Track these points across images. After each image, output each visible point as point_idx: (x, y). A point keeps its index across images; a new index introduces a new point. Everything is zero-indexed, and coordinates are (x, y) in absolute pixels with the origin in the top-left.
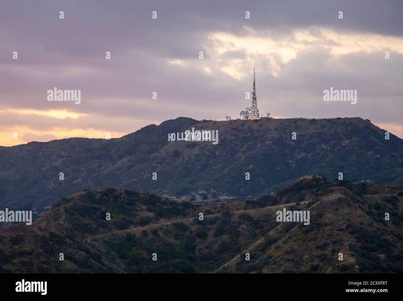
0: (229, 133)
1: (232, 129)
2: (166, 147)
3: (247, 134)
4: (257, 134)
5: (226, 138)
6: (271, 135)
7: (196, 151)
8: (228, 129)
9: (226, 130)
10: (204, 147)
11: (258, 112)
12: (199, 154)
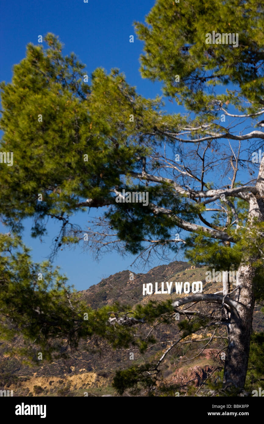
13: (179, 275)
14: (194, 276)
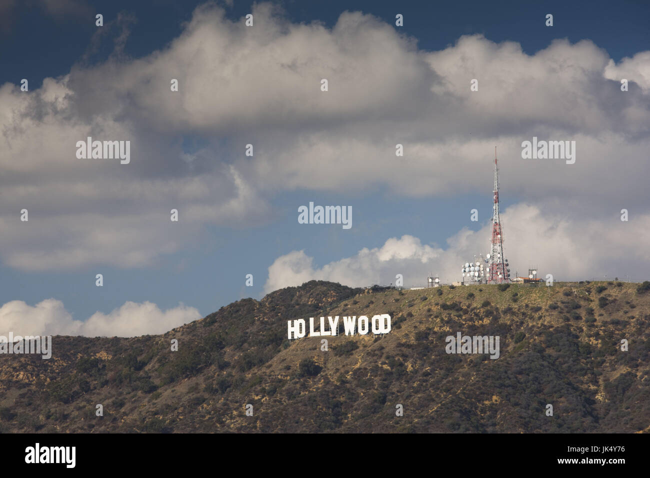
0: (436, 317)
1: (445, 307)
2: (283, 353)
3: (482, 319)
4: (506, 320)
5: (430, 329)
6: (540, 322)
7: (359, 361)
8: (435, 309)
9: (429, 310)
10: (376, 352)
11: (507, 265)
12: (365, 369)
13: (346, 305)
14: (372, 306)
